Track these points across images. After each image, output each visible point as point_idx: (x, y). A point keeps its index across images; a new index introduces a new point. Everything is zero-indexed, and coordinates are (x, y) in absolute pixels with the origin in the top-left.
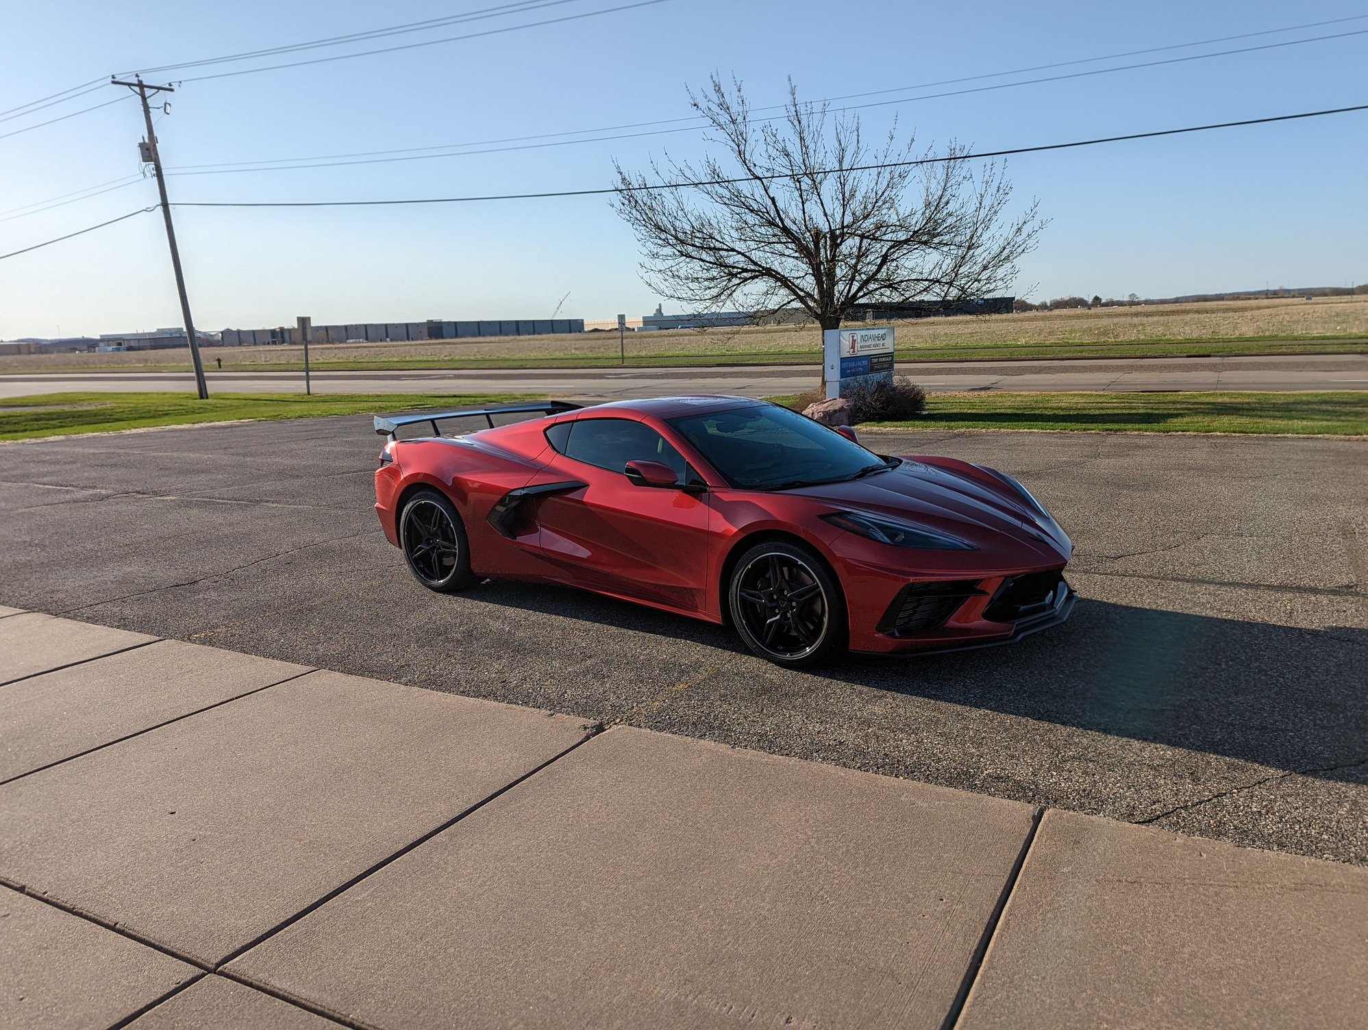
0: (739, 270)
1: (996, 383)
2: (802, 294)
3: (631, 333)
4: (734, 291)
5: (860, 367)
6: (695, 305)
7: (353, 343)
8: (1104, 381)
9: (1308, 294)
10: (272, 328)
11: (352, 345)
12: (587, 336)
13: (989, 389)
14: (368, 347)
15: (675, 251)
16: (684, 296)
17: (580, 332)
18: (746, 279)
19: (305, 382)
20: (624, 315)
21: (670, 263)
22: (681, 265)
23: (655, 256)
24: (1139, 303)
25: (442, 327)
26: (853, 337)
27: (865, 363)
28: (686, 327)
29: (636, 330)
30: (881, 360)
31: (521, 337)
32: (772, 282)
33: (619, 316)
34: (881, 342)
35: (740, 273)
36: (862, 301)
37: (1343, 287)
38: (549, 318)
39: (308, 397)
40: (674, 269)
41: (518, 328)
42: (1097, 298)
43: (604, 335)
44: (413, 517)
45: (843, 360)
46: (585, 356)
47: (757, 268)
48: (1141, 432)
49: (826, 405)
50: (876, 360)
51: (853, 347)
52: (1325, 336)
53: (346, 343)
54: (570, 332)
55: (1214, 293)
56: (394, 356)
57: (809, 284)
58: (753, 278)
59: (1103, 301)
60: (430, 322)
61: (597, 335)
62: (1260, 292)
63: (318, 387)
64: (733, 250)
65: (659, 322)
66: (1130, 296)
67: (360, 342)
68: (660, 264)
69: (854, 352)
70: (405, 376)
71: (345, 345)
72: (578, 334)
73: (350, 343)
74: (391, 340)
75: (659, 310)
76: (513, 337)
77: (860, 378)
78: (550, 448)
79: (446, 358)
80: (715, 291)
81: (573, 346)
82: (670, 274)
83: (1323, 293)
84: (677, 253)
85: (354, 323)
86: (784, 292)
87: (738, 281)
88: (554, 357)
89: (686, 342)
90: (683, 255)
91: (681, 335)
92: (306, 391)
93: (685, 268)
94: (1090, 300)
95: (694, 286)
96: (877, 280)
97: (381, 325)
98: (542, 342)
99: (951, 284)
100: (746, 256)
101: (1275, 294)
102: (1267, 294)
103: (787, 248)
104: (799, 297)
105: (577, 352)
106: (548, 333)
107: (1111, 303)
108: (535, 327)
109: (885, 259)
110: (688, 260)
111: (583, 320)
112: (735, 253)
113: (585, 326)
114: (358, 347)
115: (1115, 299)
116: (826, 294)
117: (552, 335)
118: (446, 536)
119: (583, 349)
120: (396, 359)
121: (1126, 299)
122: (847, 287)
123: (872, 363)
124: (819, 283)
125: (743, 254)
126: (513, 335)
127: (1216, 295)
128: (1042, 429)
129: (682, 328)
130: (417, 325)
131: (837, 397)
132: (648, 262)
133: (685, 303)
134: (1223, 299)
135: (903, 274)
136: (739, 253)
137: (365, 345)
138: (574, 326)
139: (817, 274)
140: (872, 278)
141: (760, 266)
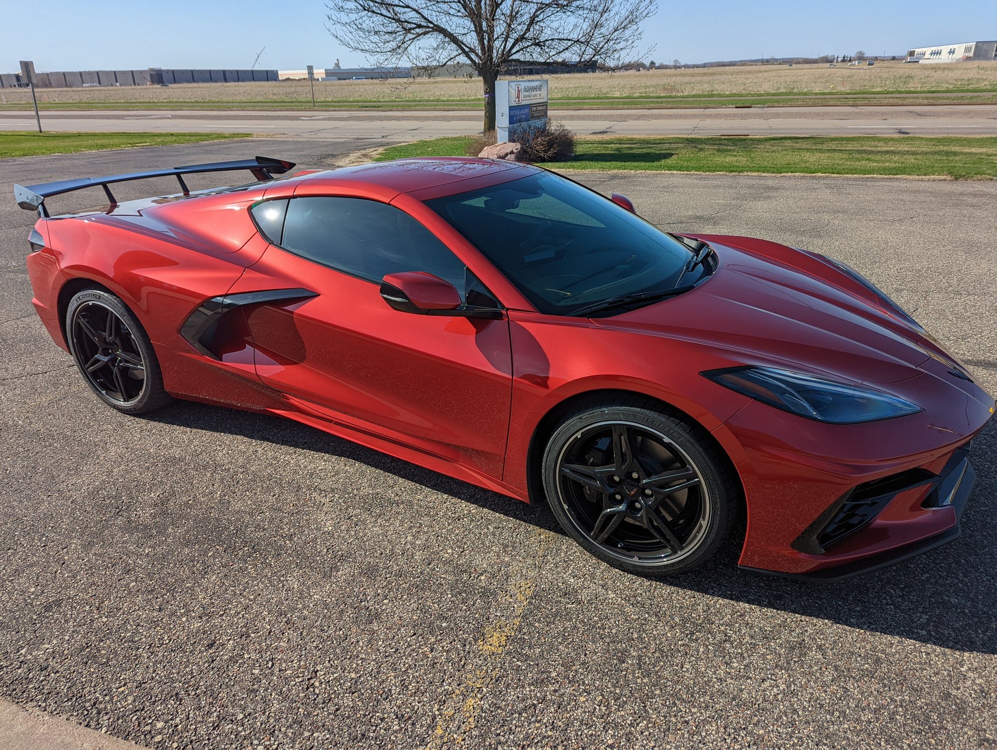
0: (414, 26)
1: (610, 128)
2: (467, 50)
3: (317, 82)
4: (409, 45)
5: (523, 114)
6: (377, 56)
7: (88, 87)
8: (689, 127)
9: (789, 62)
10: (16, 73)
11: (87, 89)
12: (282, 84)
13: (606, 132)
14: (100, 90)
15: (358, 5)
16: (367, 48)
17: (275, 80)
18: (419, 35)
19: (36, 121)
20: (312, 66)
21: (353, 16)
22: (364, 19)
23: (341, 9)
24: (679, 67)
25: (161, 75)
26: (518, 87)
27: (527, 111)
28: (359, 79)
29: (320, 80)
30: (538, 108)
31: (228, 84)
32: (441, 36)
33: (308, 67)
34: (539, 92)
35: (413, 29)
36: (514, 57)
37: (810, 57)
38: (250, 68)
39: (41, 135)
40: (357, 22)
41: (225, 76)
42: (652, 63)
43: (295, 83)
44: (82, 321)
45: (511, 108)
46: (281, 100)
47: (431, 25)
48: (759, 173)
49: (498, 148)
50: (534, 109)
51: (518, 97)
52: (824, 92)
53: (82, 87)
54: (268, 80)
55: (728, 61)
56: (121, 98)
57: (471, 40)
58: (425, 34)
59: (657, 65)
60: (153, 70)
61: (289, 83)
62: (757, 61)
63: (51, 125)
64: (408, 7)
65: (338, 74)
66: (674, 61)
67: (94, 86)
68: (344, 18)
69: (519, 101)
70: (129, 116)
71: (81, 89)
72: (274, 82)
73: (85, 87)
74: (121, 85)
75: (337, 65)
76: (221, 84)
77: (524, 124)
78: (258, 235)
79: (166, 101)
80: (393, 45)
81: (271, 92)
82: (355, 27)
83: (798, 61)
84: (360, 7)
85: (87, 70)
86: (453, 46)
87: (412, 36)
88: (256, 100)
89: (362, 90)
90: (365, 10)
91: (356, 85)
92: (38, 129)
93: (367, 22)
94: (647, 64)
95: (375, 38)
96: (526, 39)
97: (110, 72)
98: (246, 88)
99: (587, 43)
100: (419, 13)
101: (767, 62)
102: (762, 62)
103: (451, 7)
104: (464, 51)
105: (275, 97)
106: (250, 81)
107: (662, 67)
108: (239, 76)
109: (532, 21)
110: (370, 14)
111: (277, 71)
112: (410, 10)
113: (279, 76)
114: (92, 91)
115: (665, 64)
116: (488, 50)
117: (253, 83)
118: (129, 347)
119: (279, 94)
120: (122, 101)
121: (672, 63)
122: (503, 44)
123: (532, 111)
124: (481, 40)
125: (417, 11)
126: (221, 82)
127: (730, 62)
128: (680, 171)
129: (356, 79)
130: (141, 72)
131: (507, 141)
132: (335, 15)
133: (367, 55)
134: (735, 65)
135: (547, 34)
136: (414, 10)
137: (98, 88)
138: (270, 76)
139: (479, 31)
140: (522, 38)
141: (431, 23)
